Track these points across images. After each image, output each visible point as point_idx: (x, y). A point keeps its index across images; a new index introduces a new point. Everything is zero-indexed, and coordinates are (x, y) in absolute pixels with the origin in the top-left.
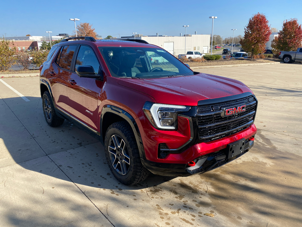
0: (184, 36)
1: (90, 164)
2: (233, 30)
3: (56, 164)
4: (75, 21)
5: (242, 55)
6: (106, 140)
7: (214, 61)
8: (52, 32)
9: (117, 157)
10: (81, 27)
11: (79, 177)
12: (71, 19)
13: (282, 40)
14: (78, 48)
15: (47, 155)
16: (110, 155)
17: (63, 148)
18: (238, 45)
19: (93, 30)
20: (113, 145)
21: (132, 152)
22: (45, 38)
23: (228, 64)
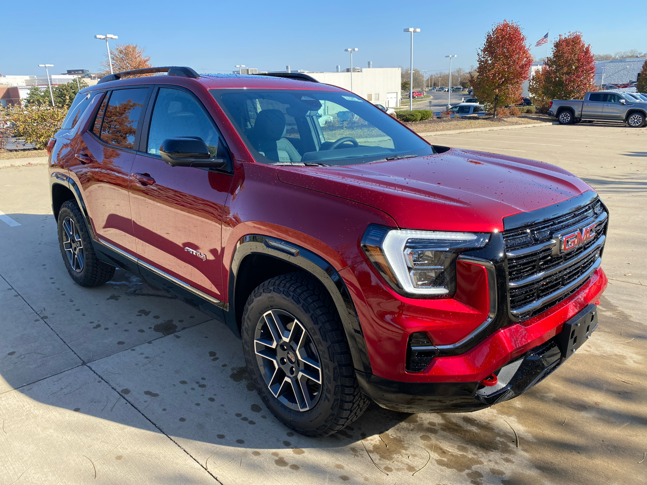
0: (346, 71)
1: (202, 382)
2: (449, 56)
3: (113, 388)
4: (107, 41)
5: (472, 110)
6: (246, 324)
7: (417, 122)
8: (52, 65)
9: (282, 366)
10: (119, 55)
11: (182, 420)
12: (98, 36)
13: (552, 77)
14: (153, 96)
15: (84, 363)
16: (260, 363)
17: (124, 343)
18: (457, 90)
19: (145, 62)
20: (267, 337)
21: (326, 351)
22: (36, 80)
23: (448, 130)
